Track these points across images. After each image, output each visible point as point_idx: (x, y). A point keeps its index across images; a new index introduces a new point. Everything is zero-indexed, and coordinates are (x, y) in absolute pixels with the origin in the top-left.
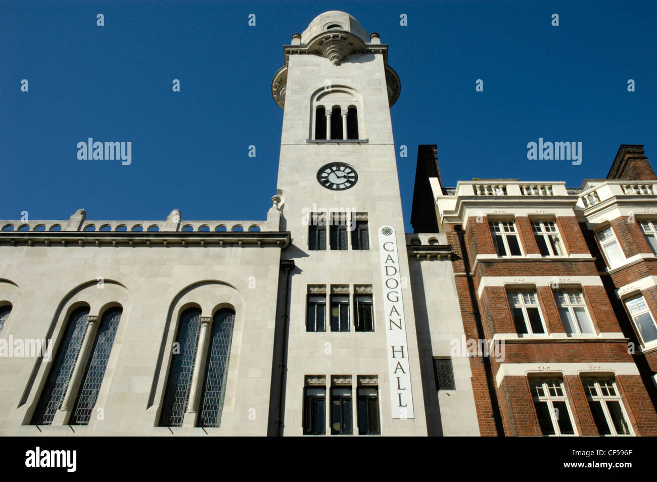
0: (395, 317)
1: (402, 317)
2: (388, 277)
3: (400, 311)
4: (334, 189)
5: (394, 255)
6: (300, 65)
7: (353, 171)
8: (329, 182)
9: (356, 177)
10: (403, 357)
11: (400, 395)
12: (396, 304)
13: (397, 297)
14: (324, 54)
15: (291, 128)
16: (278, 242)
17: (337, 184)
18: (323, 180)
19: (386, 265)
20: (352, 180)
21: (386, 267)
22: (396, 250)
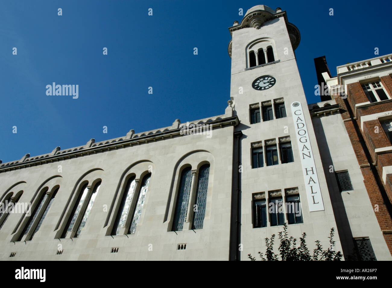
0: (306, 151)
1: (310, 150)
2: (299, 130)
3: (309, 147)
4: (263, 90)
5: (302, 117)
6: (238, 35)
7: (273, 78)
8: (259, 87)
9: (275, 81)
10: (313, 173)
11: (313, 197)
12: (306, 144)
13: (306, 140)
14: (251, 26)
15: (236, 65)
16: (231, 123)
17: (264, 87)
18: (256, 87)
19: (297, 123)
20: (273, 82)
21: (298, 124)
22: (302, 114)
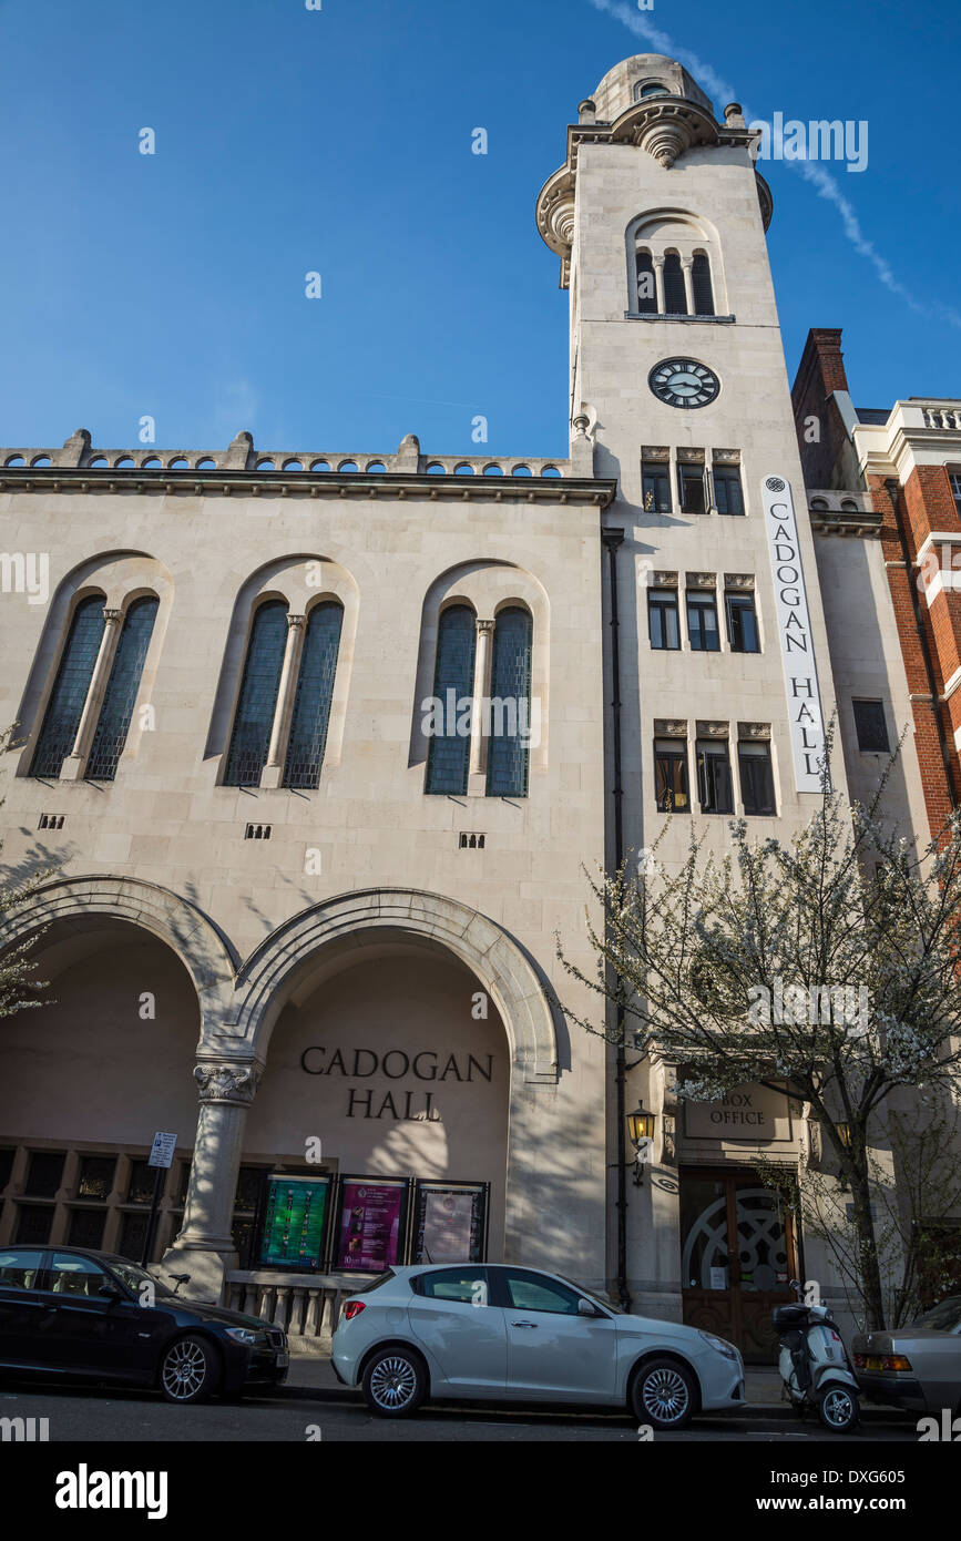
0: (795, 631)
1: (806, 631)
2: (781, 564)
3: (804, 621)
4: (681, 407)
5: (789, 526)
6: (600, 166)
7: (710, 374)
8: (671, 392)
9: (716, 385)
10: (810, 696)
11: (807, 756)
12: (796, 610)
13: (798, 598)
14: (644, 144)
15: (595, 289)
16: (597, 497)
17: (684, 397)
18: (659, 388)
19: (777, 542)
20: (709, 391)
21: (777, 546)
22: (791, 518)
